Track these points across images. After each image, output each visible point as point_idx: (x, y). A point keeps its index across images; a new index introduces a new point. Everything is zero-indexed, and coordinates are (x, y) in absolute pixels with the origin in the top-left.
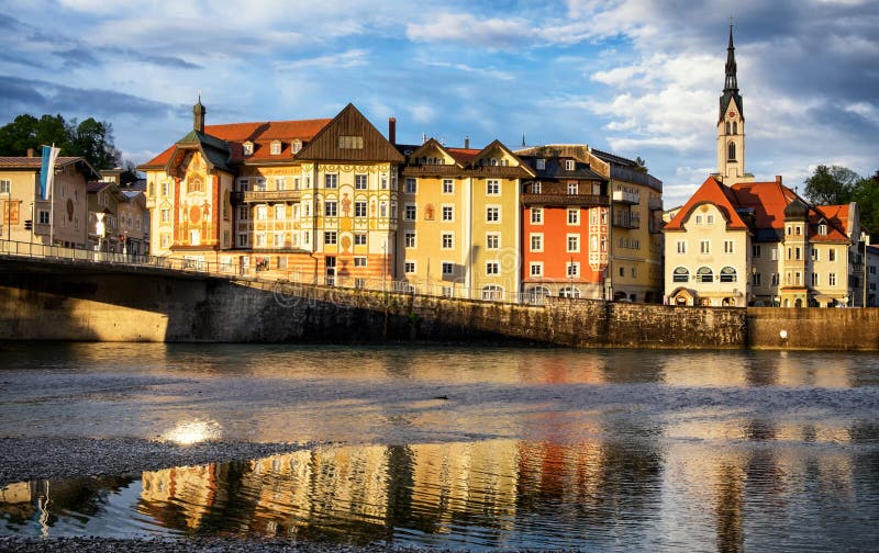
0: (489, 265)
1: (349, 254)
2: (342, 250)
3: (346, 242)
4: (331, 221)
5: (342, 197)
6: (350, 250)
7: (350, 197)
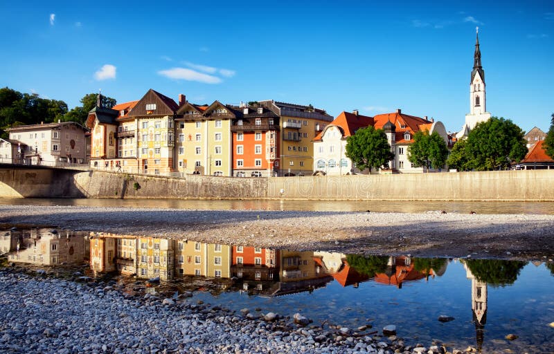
0: (217, 162)
2: (149, 157)
3: (151, 153)
4: (145, 143)
5: (149, 132)
6: (153, 156)
7: (153, 132)
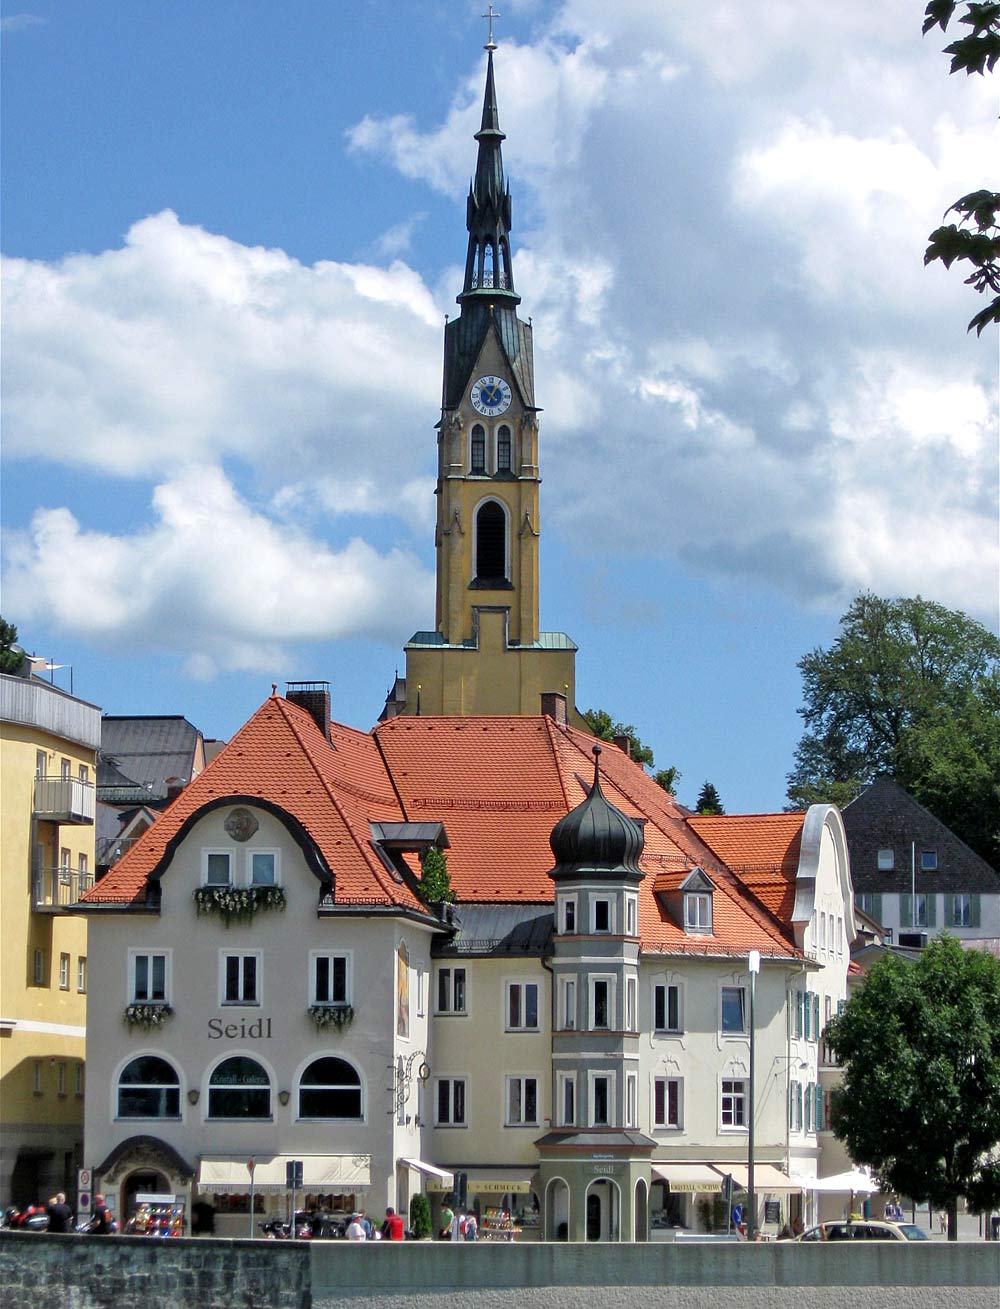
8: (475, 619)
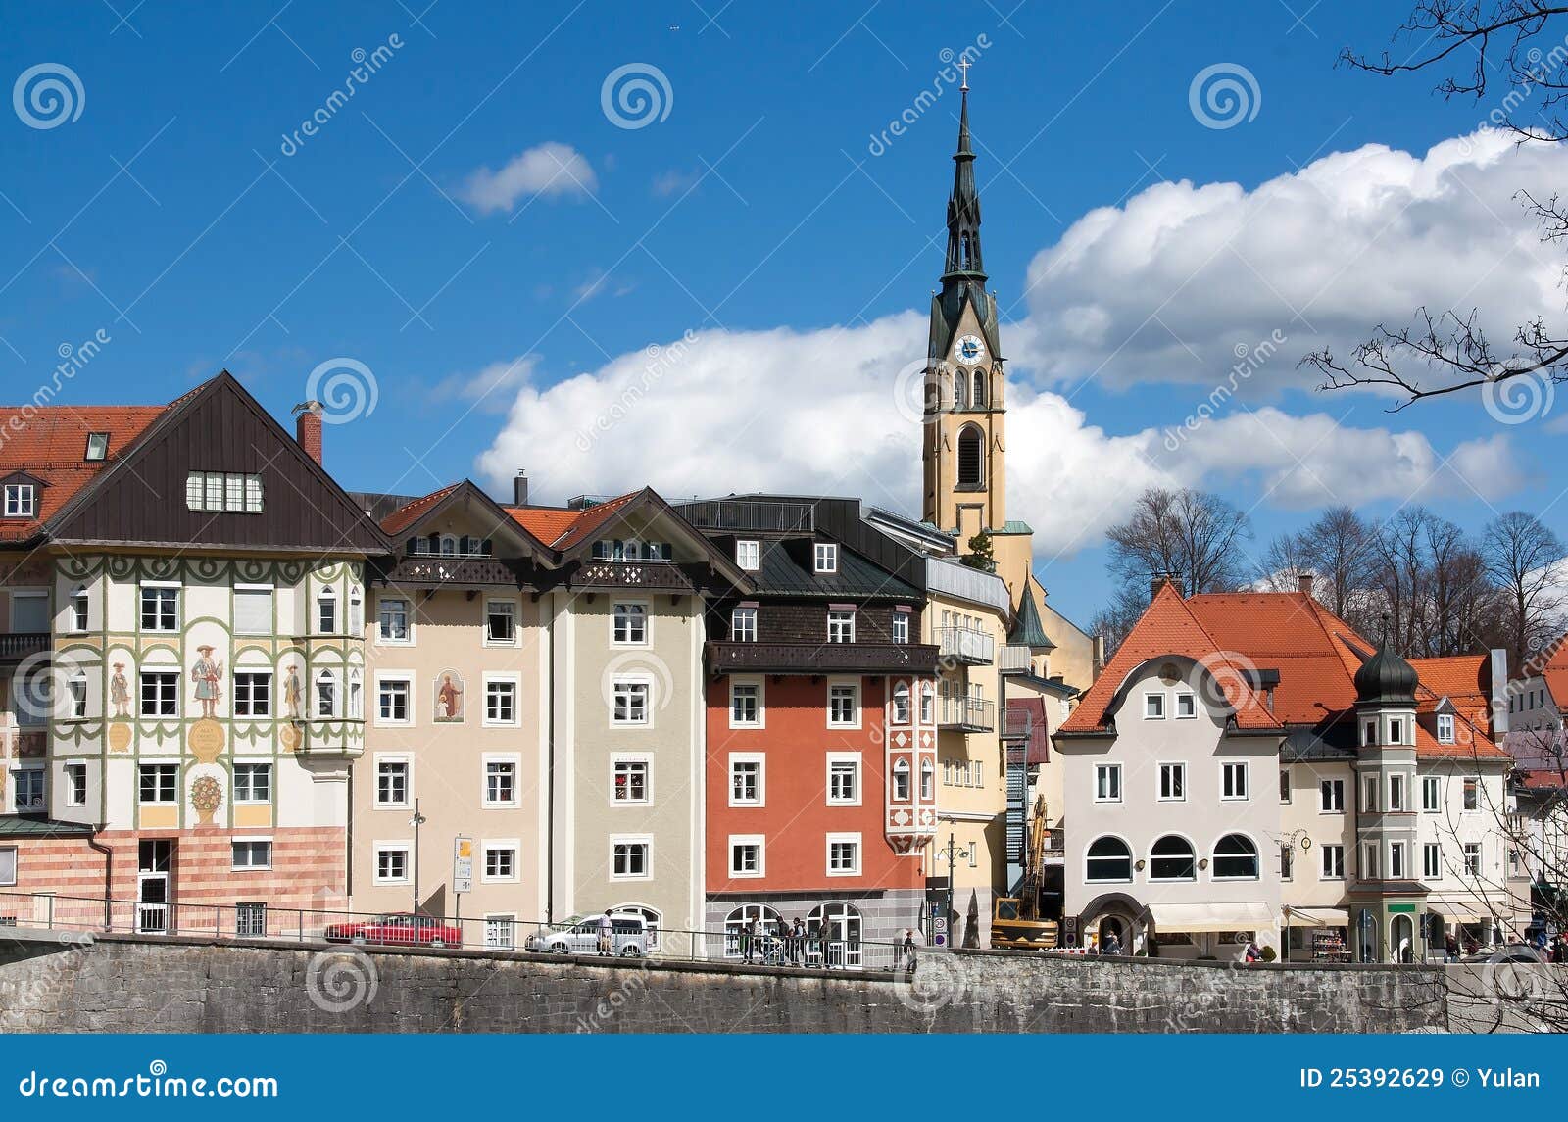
0: (622, 849)
1: (216, 831)
2: (193, 818)
3: (206, 794)
4: (160, 731)
6: (220, 818)
7: (220, 657)
8: (958, 514)
